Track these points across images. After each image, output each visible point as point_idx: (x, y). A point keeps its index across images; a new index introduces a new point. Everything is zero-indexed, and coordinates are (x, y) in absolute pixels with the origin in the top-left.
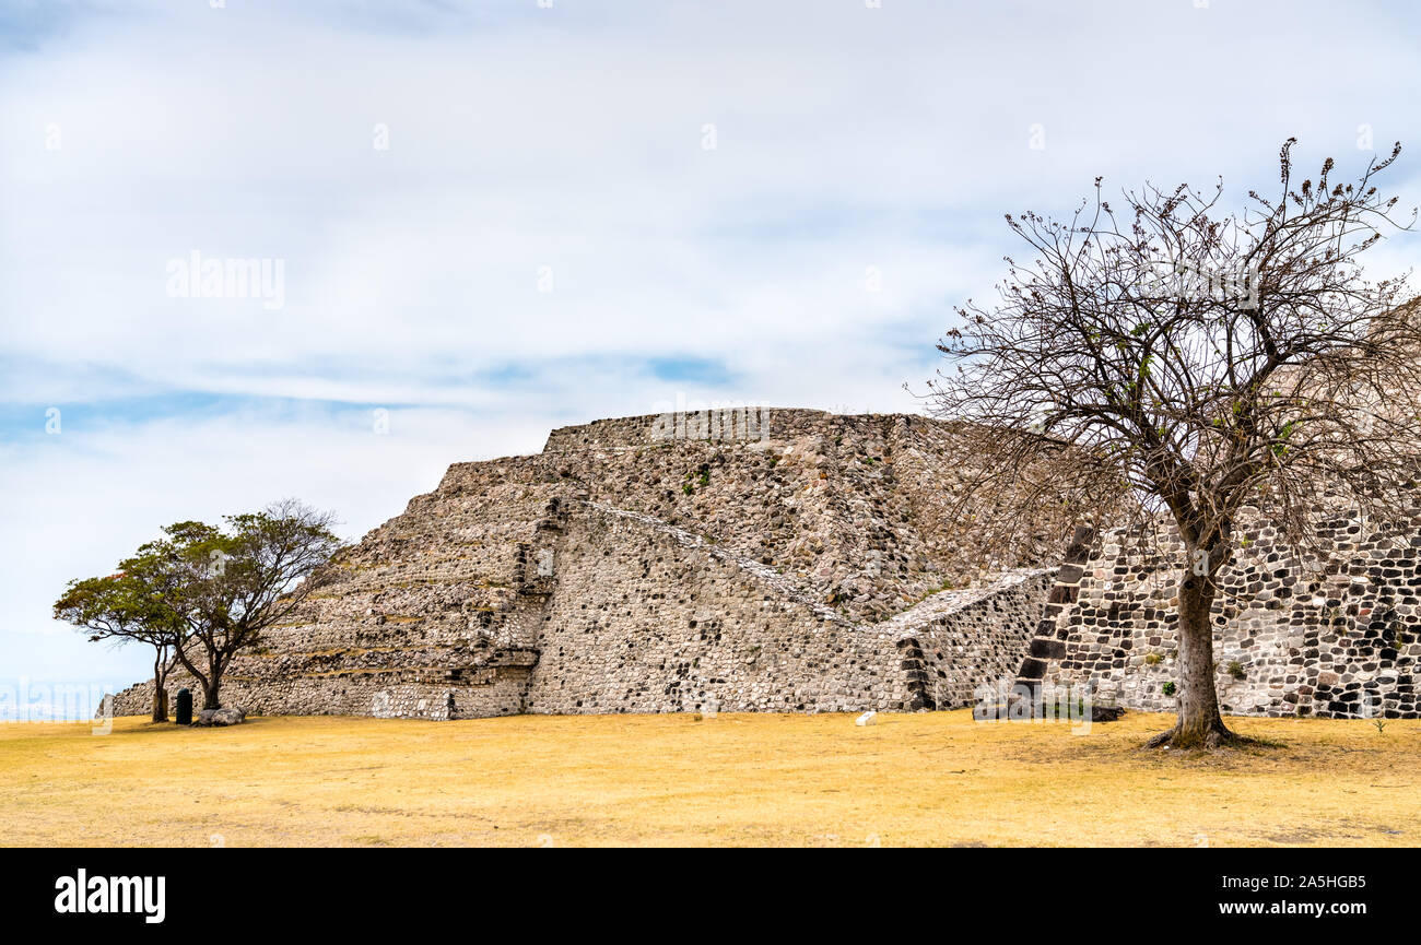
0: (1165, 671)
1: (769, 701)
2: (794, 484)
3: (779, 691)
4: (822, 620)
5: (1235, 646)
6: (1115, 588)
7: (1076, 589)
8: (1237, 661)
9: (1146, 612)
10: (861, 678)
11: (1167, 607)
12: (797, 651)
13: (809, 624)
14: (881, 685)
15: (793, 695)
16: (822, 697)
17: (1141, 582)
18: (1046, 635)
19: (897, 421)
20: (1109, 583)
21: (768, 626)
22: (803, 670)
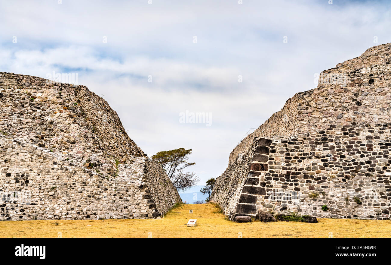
0: (320, 201)
1: (68, 214)
2: (48, 110)
3: (73, 209)
4: (92, 175)
5: (352, 191)
6: (287, 165)
7: (267, 165)
8: (356, 197)
9: (304, 176)
10: (121, 203)
11: (314, 174)
12: (80, 189)
13: (85, 176)
14: (133, 206)
15: (82, 211)
16: (100, 212)
17: (299, 163)
18: (255, 184)
19: (81, 88)
20: (283, 163)
21: (59, 177)
22: (86, 199)
